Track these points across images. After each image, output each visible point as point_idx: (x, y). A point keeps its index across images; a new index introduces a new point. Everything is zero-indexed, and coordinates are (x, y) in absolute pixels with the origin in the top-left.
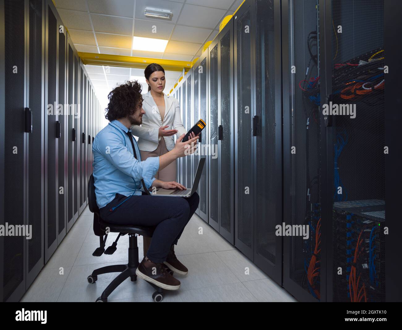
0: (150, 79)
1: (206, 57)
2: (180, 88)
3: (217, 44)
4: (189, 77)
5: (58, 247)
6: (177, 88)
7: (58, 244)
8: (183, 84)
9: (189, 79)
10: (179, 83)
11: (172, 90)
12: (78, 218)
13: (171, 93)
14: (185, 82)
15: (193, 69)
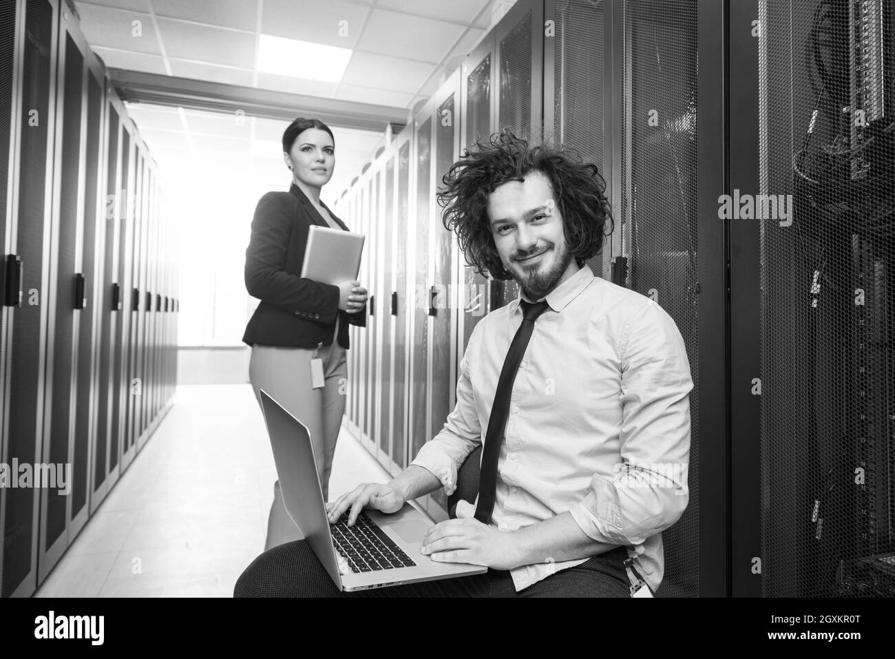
0: (296, 149)
1: (453, 94)
2: (378, 175)
3: (489, 56)
4: (404, 146)
5: (69, 548)
6: (371, 172)
7: (71, 540)
8: (387, 164)
9: (405, 151)
10: (374, 162)
11: (356, 180)
12: (118, 480)
13: (355, 185)
14: (393, 158)
15: (416, 124)
